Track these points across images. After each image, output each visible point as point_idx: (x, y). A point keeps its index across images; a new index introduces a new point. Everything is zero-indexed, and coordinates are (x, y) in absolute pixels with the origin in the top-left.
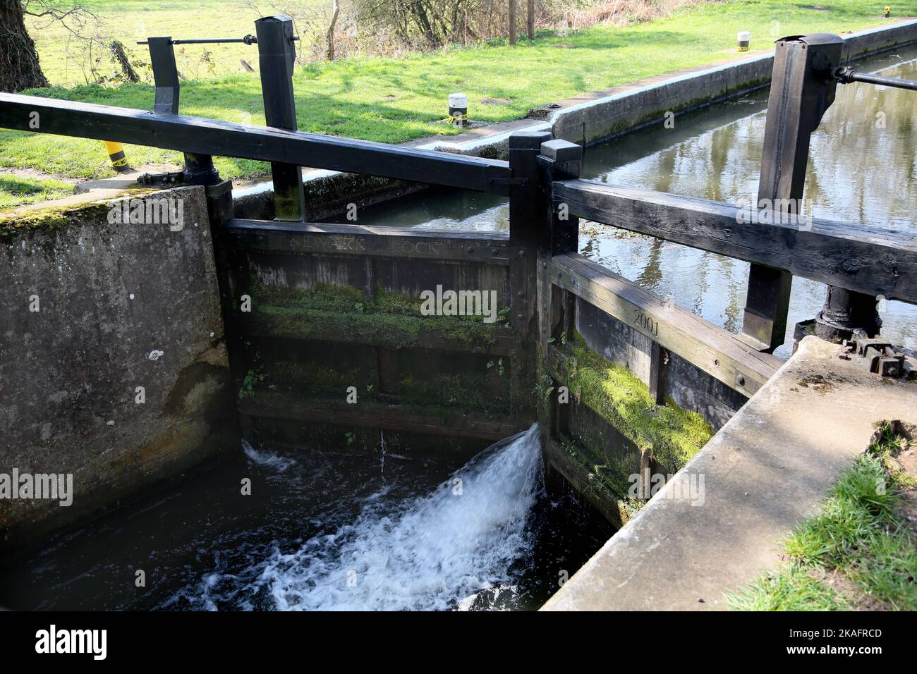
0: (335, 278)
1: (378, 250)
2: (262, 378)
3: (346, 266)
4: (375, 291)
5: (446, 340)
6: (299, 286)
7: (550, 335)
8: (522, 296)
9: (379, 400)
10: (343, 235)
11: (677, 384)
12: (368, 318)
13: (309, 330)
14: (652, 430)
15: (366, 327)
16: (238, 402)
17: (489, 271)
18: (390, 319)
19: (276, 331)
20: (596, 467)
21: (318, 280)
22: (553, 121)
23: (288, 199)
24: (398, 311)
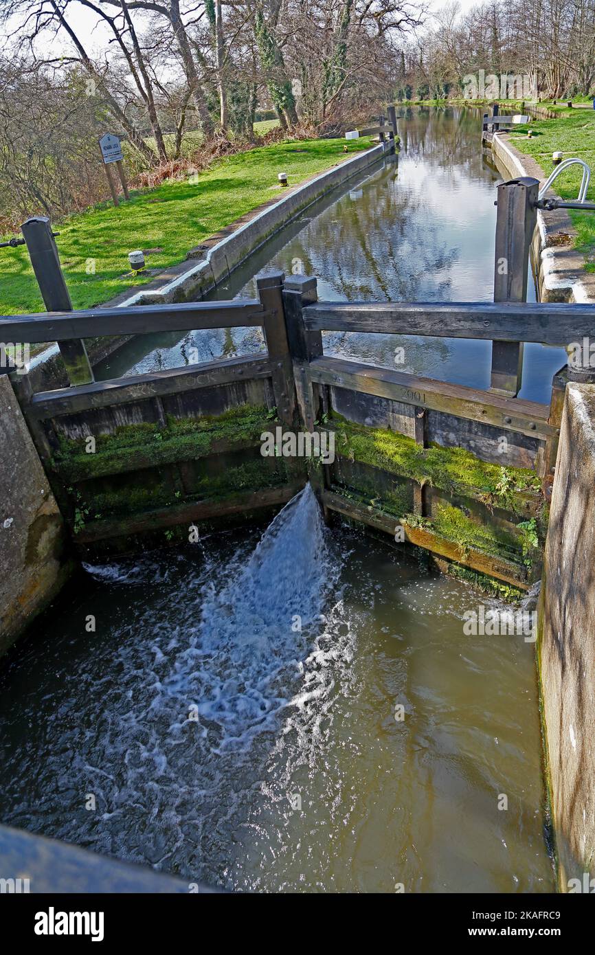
0: (132, 420)
1: (167, 390)
2: (87, 512)
3: (139, 408)
4: (167, 421)
5: (233, 443)
6: (102, 433)
7: (315, 419)
8: (285, 396)
9: (188, 501)
10: (136, 385)
11: (439, 432)
12: (168, 443)
13: (121, 465)
14: (428, 467)
15: (168, 450)
16: (73, 536)
17: (253, 384)
18: (186, 439)
19: (93, 474)
20: (372, 501)
21: (118, 425)
22: (208, 258)
23: (78, 367)
24: (189, 432)
